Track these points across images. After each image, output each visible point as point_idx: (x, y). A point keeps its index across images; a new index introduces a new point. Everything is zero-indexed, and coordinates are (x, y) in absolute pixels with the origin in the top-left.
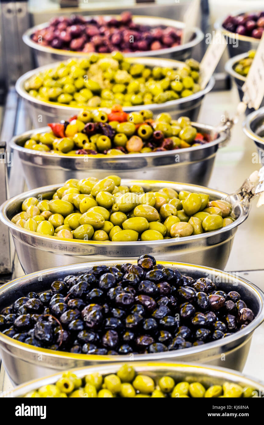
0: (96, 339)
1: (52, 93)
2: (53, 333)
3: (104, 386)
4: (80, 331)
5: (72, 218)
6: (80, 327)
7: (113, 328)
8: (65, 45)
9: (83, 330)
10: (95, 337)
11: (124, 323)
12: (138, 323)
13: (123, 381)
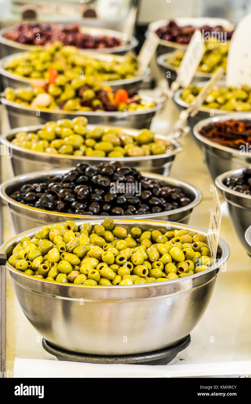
0: (84, 208)
1: (26, 71)
2: (54, 203)
3: (93, 231)
4: (72, 202)
5: (56, 142)
6: (73, 199)
7: (96, 201)
8: (30, 42)
9: (75, 201)
10: (84, 206)
11: (103, 198)
12: (113, 199)
13: (106, 229)
